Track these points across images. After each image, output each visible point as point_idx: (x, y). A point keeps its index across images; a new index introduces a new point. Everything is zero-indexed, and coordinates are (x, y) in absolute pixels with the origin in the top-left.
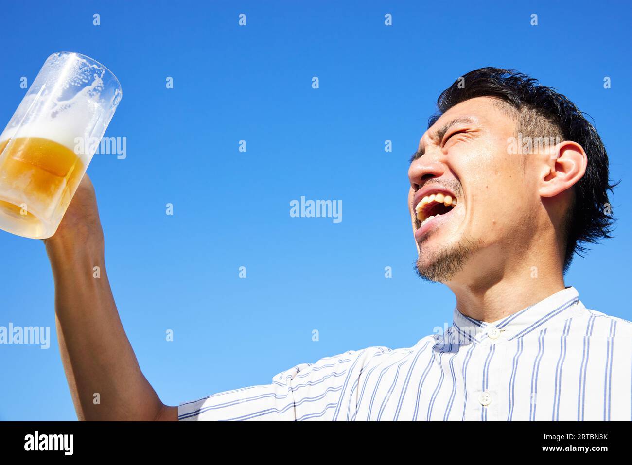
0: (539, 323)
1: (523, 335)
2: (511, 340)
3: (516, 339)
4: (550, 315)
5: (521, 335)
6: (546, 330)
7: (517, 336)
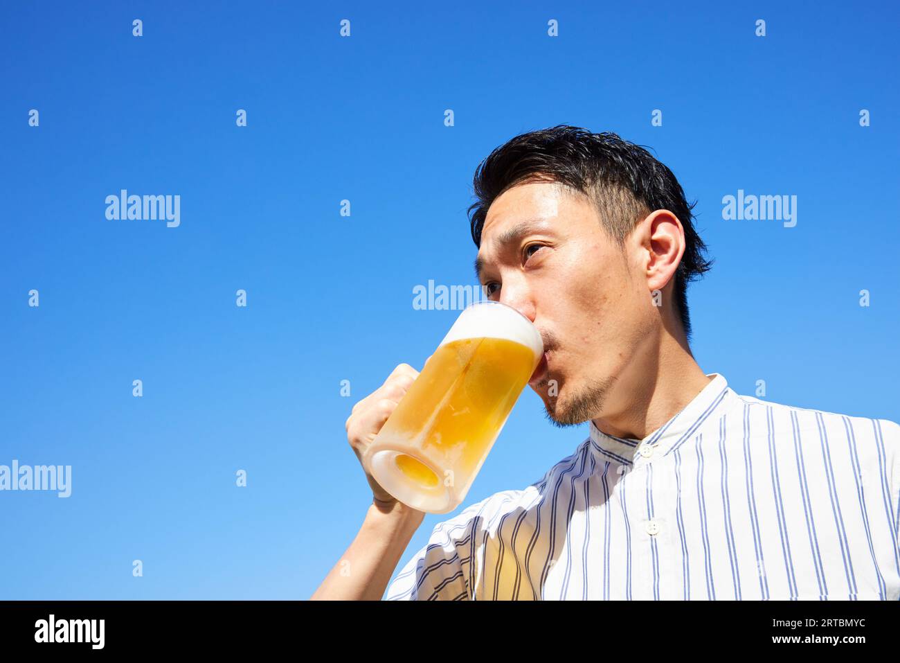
0: (692, 430)
1: (679, 447)
2: (667, 454)
3: (672, 453)
4: (702, 418)
5: (676, 447)
6: (701, 435)
7: (672, 449)
